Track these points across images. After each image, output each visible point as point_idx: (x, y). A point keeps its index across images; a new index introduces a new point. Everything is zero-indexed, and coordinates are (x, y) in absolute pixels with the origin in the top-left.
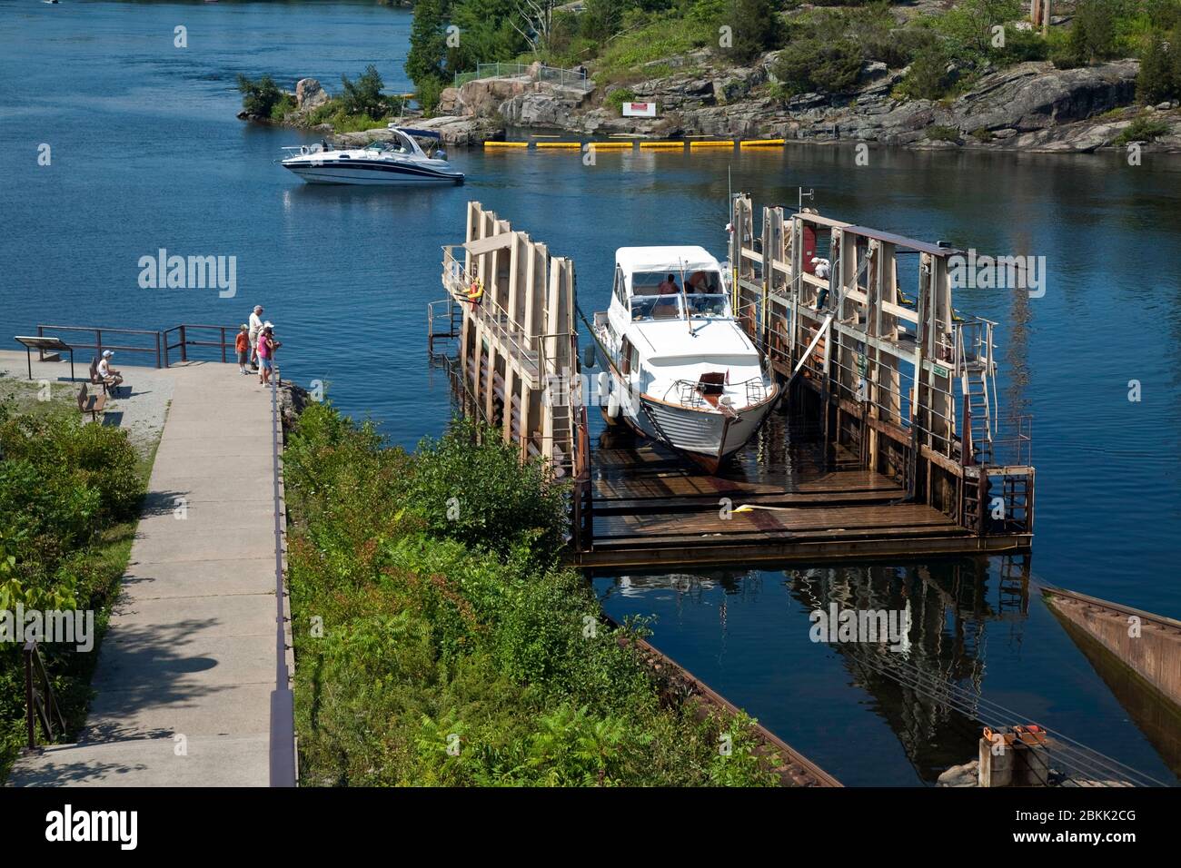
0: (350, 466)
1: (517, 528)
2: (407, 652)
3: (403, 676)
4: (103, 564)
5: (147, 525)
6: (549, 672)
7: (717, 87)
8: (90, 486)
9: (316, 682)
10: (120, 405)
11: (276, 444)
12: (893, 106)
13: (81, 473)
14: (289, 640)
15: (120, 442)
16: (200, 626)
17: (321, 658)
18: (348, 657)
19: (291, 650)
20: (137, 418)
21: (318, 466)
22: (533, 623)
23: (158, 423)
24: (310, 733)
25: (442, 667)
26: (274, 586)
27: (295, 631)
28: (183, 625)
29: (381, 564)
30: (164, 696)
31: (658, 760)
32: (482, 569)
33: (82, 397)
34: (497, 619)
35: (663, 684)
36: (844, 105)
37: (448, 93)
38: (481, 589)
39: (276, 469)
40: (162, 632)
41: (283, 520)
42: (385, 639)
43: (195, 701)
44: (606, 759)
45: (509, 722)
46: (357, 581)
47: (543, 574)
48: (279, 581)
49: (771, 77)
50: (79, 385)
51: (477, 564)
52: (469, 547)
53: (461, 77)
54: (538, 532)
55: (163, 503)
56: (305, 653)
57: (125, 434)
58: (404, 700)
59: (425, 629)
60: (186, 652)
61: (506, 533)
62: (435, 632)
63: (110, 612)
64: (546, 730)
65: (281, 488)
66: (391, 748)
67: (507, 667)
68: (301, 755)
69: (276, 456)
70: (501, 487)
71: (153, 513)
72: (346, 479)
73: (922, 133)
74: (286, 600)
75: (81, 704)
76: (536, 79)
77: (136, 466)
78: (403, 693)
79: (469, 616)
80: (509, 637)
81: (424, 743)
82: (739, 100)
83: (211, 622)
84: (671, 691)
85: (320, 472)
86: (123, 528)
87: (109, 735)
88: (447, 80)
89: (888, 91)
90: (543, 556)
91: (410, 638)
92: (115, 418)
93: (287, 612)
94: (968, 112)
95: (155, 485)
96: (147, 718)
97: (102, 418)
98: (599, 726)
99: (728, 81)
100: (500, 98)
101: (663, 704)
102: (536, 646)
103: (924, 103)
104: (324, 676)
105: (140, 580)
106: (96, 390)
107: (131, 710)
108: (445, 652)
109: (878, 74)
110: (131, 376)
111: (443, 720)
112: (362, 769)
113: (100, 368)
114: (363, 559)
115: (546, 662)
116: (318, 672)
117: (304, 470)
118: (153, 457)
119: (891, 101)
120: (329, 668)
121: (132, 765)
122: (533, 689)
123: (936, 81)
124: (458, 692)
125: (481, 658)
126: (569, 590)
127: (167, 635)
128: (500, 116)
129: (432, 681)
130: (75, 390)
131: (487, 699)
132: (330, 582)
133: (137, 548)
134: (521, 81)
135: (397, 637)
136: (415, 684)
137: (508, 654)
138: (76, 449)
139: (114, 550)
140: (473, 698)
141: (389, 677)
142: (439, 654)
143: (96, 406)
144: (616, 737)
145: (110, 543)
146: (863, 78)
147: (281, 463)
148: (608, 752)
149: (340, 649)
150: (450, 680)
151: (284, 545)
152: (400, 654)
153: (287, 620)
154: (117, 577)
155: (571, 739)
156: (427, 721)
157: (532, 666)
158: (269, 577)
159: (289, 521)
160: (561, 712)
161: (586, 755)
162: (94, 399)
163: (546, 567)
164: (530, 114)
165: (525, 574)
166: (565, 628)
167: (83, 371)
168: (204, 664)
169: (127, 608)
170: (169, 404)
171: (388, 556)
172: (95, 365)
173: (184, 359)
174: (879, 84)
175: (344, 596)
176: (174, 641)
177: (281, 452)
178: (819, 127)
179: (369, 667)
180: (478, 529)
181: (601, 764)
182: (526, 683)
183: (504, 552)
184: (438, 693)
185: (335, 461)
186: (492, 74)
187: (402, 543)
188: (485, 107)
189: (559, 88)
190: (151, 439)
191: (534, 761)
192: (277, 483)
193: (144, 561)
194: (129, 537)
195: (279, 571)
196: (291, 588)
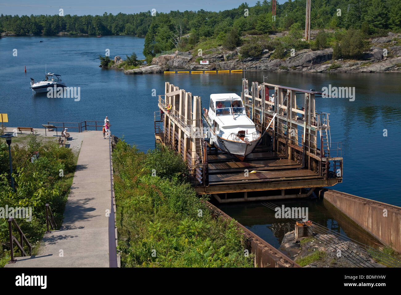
0: (130, 157)
1: (174, 172)
2: (146, 205)
3: (144, 212)
4: (66, 184)
5: (77, 173)
6: (183, 210)
7: (225, 56)
8: (62, 163)
9: (122, 214)
10: (70, 142)
11: (110, 152)
12: (270, 61)
13: (59, 160)
14: (114, 203)
15: (69, 152)
16: (90, 200)
17: (123, 207)
18: (130, 207)
19: (115, 205)
20: (74, 145)
21: (122, 157)
22: (178, 197)
23: (79, 147)
24: (120, 227)
25: (155, 209)
26: (110, 189)
27: (116, 200)
28: (86, 199)
29: (138, 182)
30: (82, 218)
31: (211, 232)
32: (165, 183)
33: (60, 140)
34: (169, 196)
35: (213, 212)
36: (258, 61)
37: (154, 59)
38: (165, 188)
39: (110, 158)
40: (81, 201)
41: (112, 171)
42: (140, 202)
43: (90, 219)
44: (198, 232)
45: (173, 223)
46: (132, 187)
47: (181, 184)
48: (112, 188)
49: (239, 54)
50: (59, 137)
51: (164, 182)
52: (161, 177)
53: (157, 55)
54: (179, 174)
55: (82, 168)
56: (119, 206)
57: (71, 150)
58: (145, 218)
59: (150, 199)
60: (87, 206)
61: (171, 174)
62: (153, 200)
63: (67, 196)
64: (182, 225)
65: (112, 163)
66: (142, 230)
67: (172, 209)
68: (118, 232)
69: (110, 155)
70: (169, 162)
71: (78, 170)
72: (129, 160)
73: (278, 68)
74: (114, 192)
75: (61, 220)
76: (177, 55)
77: (74, 158)
78: (144, 216)
79: (162, 196)
80: (172, 201)
81: (150, 229)
82: (230, 60)
83: (93, 199)
84: (215, 214)
85: (122, 159)
86: (71, 174)
87: (68, 228)
88: (154, 56)
89: (269, 57)
90: (181, 180)
91: (146, 202)
92: (68, 146)
93: (114, 196)
94: (290, 62)
95: (79, 163)
96: (78, 224)
97: (65, 146)
98: (196, 223)
99: (227, 55)
100: (168, 60)
101: (213, 218)
102: (179, 203)
103: (278, 60)
104: (124, 212)
105: (75, 188)
106: (63, 138)
107: (73, 222)
108: (155, 205)
109: (266, 53)
110: (72, 135)
111: (155, 223)
112: (134, 236)
113: (64, 133)
114: (133, 181)
115: (182, 207)
116: (122, 211)
117: (118, 158)
118: (78, 156)
119: (270, 59)
120: (125, 210)
121: (74, 236)
122: (179, 214)
123: (281, 54)
124: (159, 215)
125: (165, 207)
126: (188, 188)
127: (82, 202)
128: (168, 65)
129: (152, 213)
130: (58, 138)
131: (167, 217)
132: (125, 187)
133: (74, 179)
134: (173, 55)
135: (143, 201)
136: (148, 214)
137: (172, 205)
138: (58, 154)
139: (68, 180)
140: (163, 217)
141: (141, 212)
142: (154, 206)
143: (63, 143)
144: (200, 226)
145: (67, 178)
146: (263, 54)
147: (111, 157)
148: (198, 230)
149: (127, 205)
150: (157, 212)
151: (113, 178)
152: (143, 206)
153: (114, 198)
154: (69, 187)
155: (189, 227)
156: (151, 223)
157: (178, 208)
158: (109, 186)
159: (114, 172)
160: (186, 220)
161: (192, 231)
162: (63, 141)
163: (182, 183)
164: (176, 64)
165: (176, 185)
166: (187, 198)
167: (60, 133)
168: (92, 209)
169: (72, 195)
170: (82, 142)
171: (140, 180)
172: (63, 132)
173: (86, 130)
174: (267, 55)
175: (129, 191)
176: (84, 204)
177: (111, 154)
178: (251, 66)
179: (135, 210)
180: (163, 173)
181: (196, 233)
182: (177, 213)
183: (170, 179)
184: (154, 216)
185: (126, 156)
186: (166, 54)
187: (144, 177)
188: (164, 62)
189: (183, 57)
190: (78, 151)
191: (179, 233)
192: (111, 162)
193: (76, 183)
194: (72, 177)
195: (112, 185)
196: (115, 189)
